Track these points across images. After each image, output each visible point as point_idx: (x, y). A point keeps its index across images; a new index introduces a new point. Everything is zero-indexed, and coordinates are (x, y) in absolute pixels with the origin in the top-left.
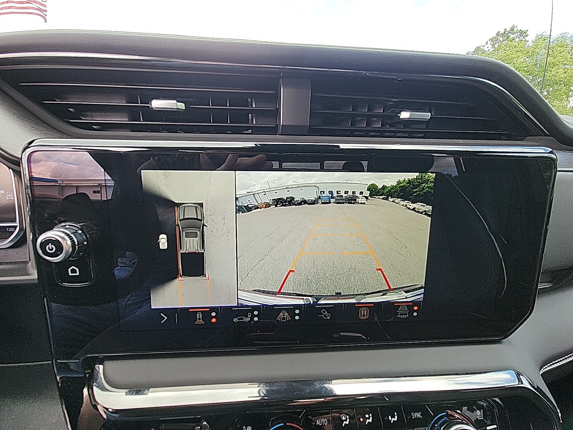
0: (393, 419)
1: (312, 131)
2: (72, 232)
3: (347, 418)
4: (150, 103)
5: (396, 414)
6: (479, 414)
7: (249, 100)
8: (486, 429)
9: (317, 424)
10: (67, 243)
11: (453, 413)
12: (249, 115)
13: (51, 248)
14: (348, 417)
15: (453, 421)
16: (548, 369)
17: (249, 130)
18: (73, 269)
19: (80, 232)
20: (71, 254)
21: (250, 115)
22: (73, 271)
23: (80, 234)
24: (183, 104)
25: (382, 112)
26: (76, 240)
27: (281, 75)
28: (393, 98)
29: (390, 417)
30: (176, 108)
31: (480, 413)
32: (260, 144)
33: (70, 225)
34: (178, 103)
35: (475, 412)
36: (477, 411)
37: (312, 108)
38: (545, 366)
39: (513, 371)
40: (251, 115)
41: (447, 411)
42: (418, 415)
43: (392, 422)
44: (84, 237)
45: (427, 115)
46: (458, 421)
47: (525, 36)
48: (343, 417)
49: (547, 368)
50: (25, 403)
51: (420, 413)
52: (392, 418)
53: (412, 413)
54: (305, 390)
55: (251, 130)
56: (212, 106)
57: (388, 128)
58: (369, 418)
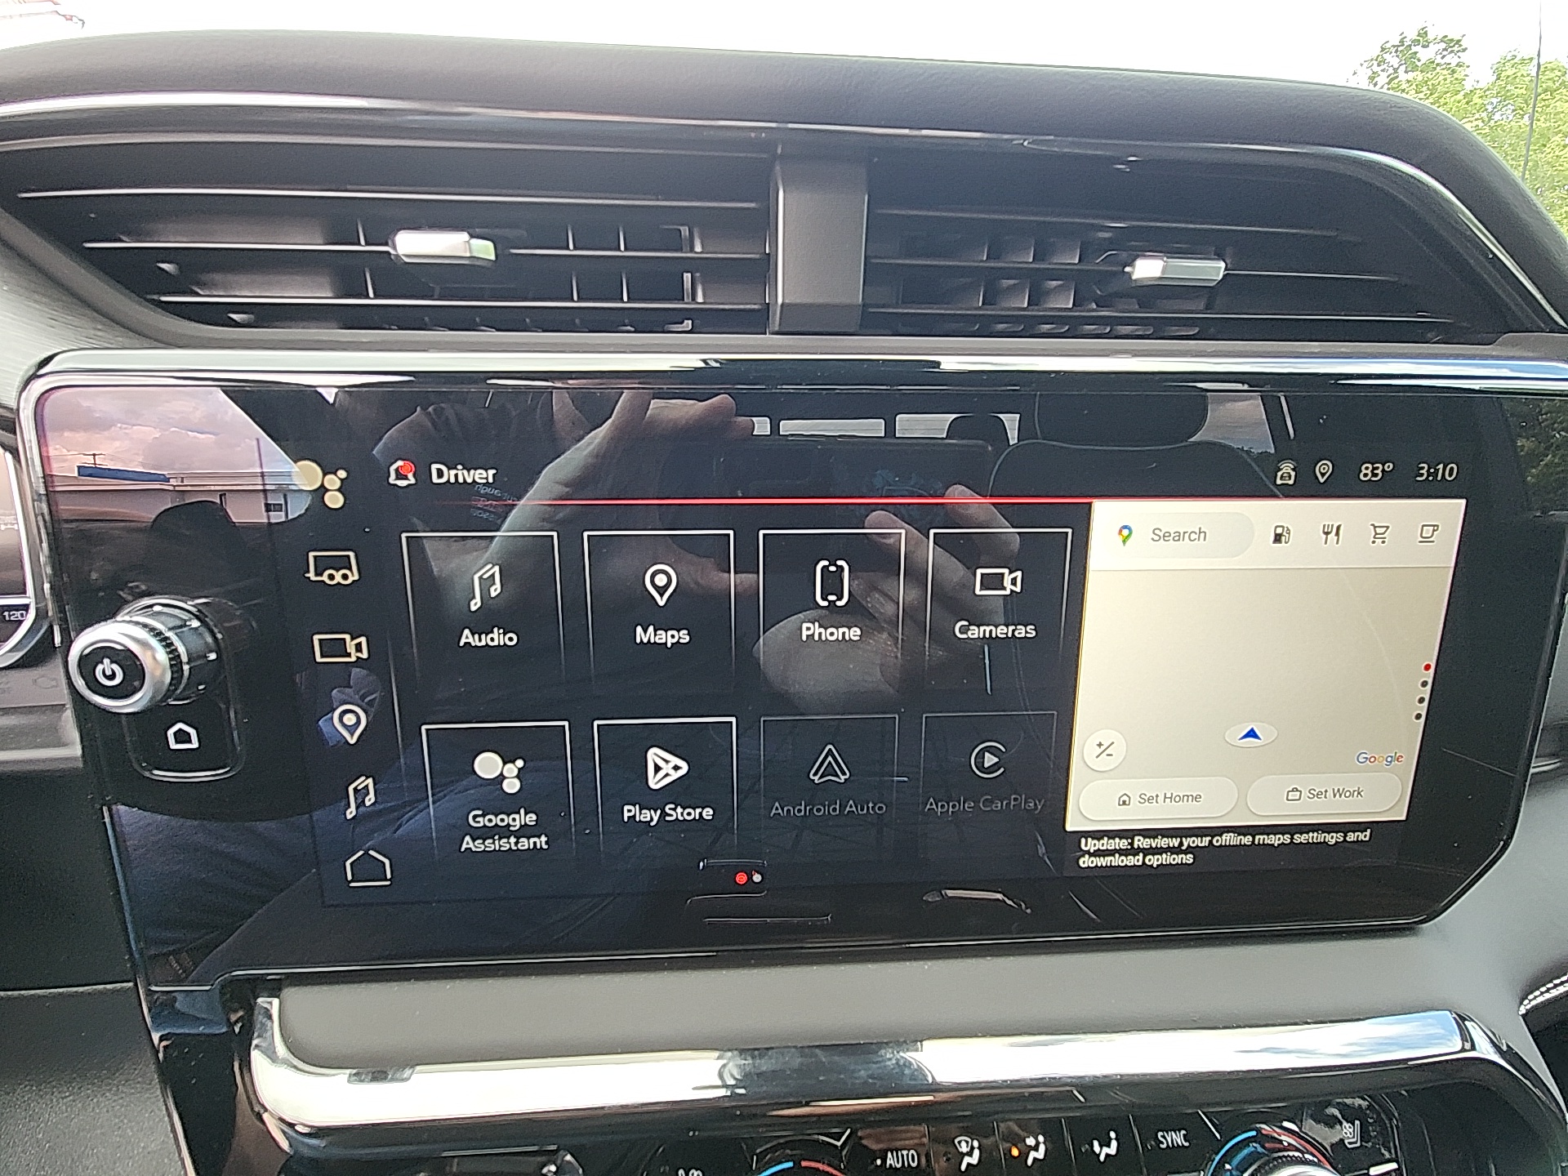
0: (1106, 1150)
1: (871, 322)
2: (171, 625)
3: (972, 1148)
4: (390, 243)
5: (1113, 1135)
6: (1349, 1133)
7: (685, 230)
8: (1368, 1174)
9: (888, 1162)
10: (155, 658)
11: (1275, 1132)
12: (685, 275)
13: (109, 673)
14: (976, 1144)
15: (1276, 1155)
16: (1541, 999)
17: (686, 321)
18: (180, 730)
19: (195, 624)
20: (168, 690)
21: (687, 277)
22: (182, 737)
23: (196, 629)
24: (490, 245)
25: (1077, 261)
26: (182, 649)
27: (779, 151)
28: (1113, 219)
29: (1096, 1143)
30: (468, 255)
31: (1351, 1130)
32: (716, 361)
33: (164, 605)
34: (475, 241)
35: (1338, 1127)
36: (1345, 1123)
37: (869, 253)
38: (1532, 992)
39: (1448, 1012)
40: (689, 275)
41: (1258, 1126)
42: (1178, 1138)
43: (1102, 1158)
44: (210, 640)
45: (1214, 270)
46: (1291, 1154)
47: (1458, 51)
48: (963, 1144)
49: (1538, 998)
50: (71, 1098)
51: (1183, 1132)
52: (1101, 1146)
53: (1160, 1134)
54: (853, 1071)
55: (690, 322)
56: (575, 248)
57: (1094, 310)
58: (1036, 1148)
